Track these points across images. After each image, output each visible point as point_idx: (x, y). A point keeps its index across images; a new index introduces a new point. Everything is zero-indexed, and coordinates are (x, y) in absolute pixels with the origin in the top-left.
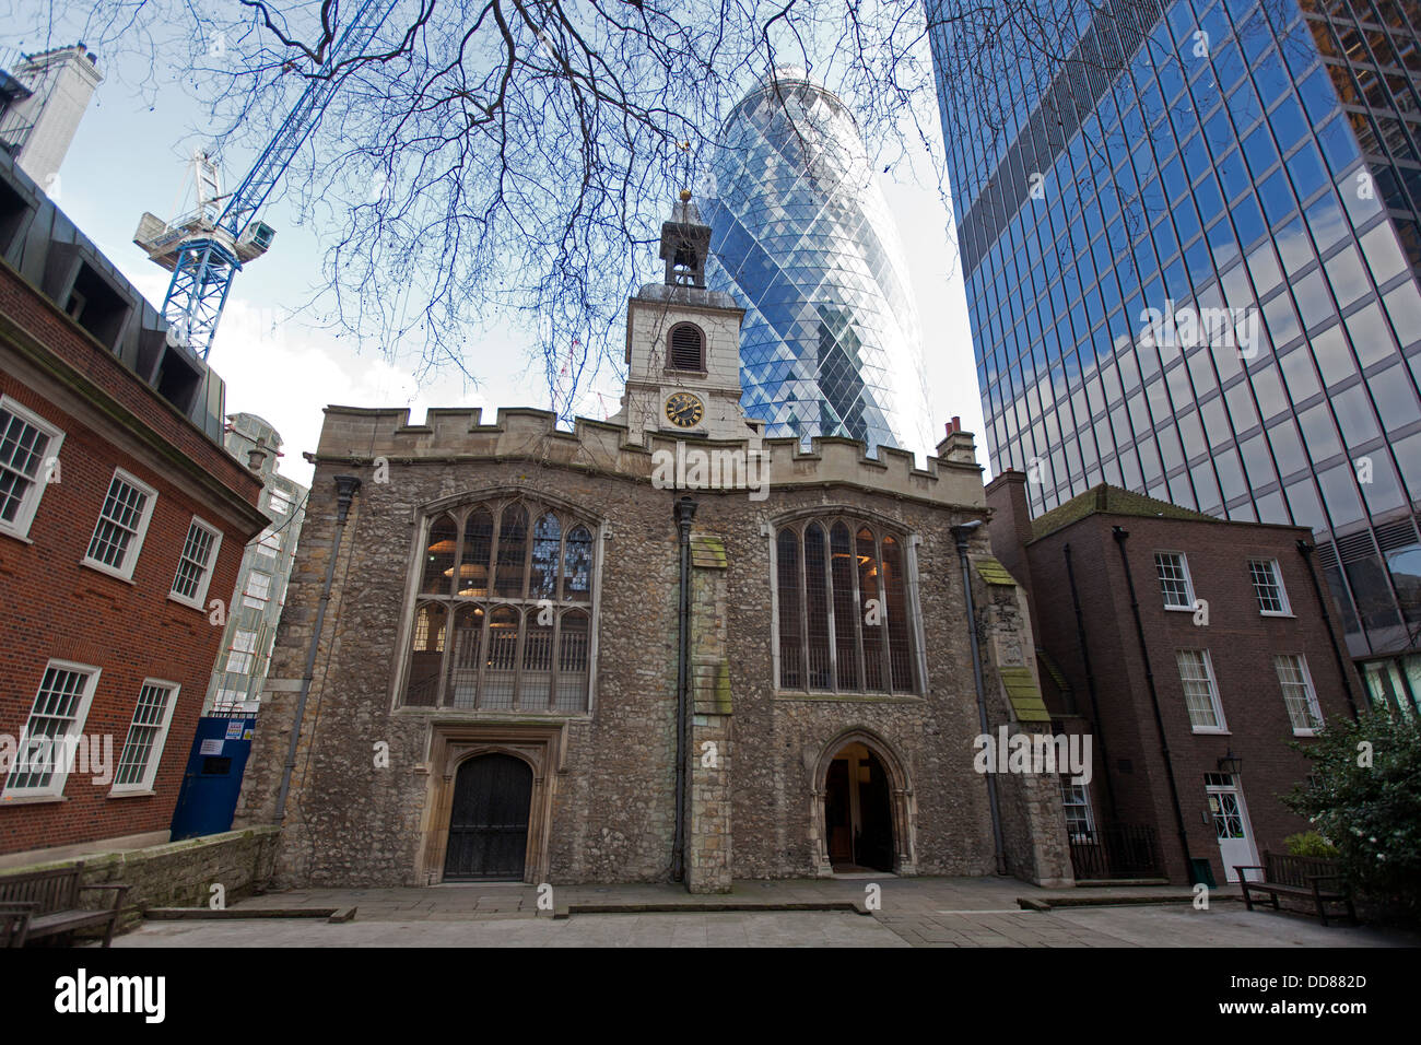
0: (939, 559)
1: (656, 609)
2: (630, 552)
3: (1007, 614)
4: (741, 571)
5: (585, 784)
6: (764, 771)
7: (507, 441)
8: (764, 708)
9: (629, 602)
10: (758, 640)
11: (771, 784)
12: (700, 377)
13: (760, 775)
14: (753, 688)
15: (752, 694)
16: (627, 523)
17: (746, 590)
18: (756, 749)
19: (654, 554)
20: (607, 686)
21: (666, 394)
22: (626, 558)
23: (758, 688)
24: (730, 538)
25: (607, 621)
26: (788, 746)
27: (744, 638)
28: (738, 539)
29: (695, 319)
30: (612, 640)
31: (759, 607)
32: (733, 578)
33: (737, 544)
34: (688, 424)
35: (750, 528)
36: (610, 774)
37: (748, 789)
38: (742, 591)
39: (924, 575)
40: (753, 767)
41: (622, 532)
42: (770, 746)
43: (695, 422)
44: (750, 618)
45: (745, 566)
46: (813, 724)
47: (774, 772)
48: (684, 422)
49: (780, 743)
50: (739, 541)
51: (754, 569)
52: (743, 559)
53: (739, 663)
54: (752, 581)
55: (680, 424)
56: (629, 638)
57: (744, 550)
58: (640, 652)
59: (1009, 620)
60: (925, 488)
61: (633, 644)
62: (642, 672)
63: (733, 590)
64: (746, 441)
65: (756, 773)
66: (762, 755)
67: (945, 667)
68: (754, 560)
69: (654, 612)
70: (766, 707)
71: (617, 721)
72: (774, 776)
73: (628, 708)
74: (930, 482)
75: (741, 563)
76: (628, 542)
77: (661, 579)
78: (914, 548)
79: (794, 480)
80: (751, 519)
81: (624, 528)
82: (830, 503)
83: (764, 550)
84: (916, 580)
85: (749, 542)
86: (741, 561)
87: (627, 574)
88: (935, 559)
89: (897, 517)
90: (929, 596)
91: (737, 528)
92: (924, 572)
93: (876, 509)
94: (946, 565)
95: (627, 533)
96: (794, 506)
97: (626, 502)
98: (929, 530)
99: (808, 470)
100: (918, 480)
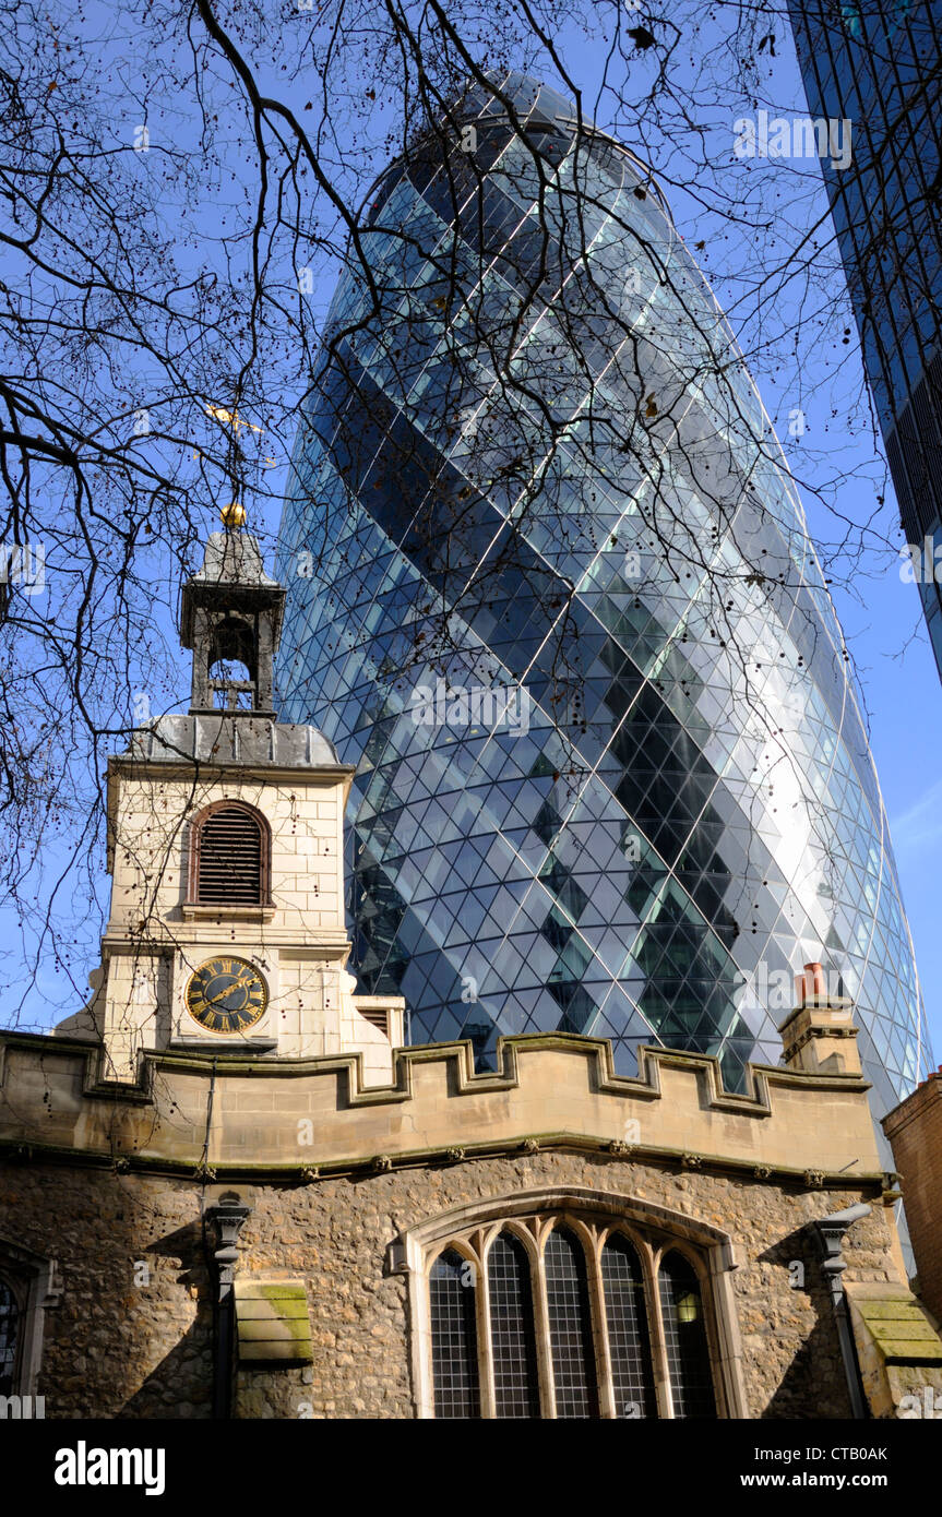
0: (786, 1300)
2: (104, 1334)
4: (348, 1359)
12: (260, 919)
16: (99, 1265)
21: (186, 963)
22: (93, 1351)
24: (325, 1281)
29: (249, 794)
34: (235, 1026)
39: (750, 1339)
43: (249, 1019)
45: (358, 1347)
48: (225, 1022)
50: (345, 1289)
51: (376, 1351)
52: (353, 1330)
54: (374, 1382)
55: (217, 1025)
57: (358, 1309)
60: (745, 1135)
64: (357, 1057)
68: (376, 1331)
74: (753, 1122)
75: (349, 1341)
76: (98, 1310)
77: (171, 1394)
78: (727, 1275)
79: (461, 1138)
80: (371, 1234)
81: (91, 1276)
82: (539, 1184)
83: (399, 1305)
84: (737, 1351)
85: (366, 1288)
86: (349, 1335)
87: (96, 1391)
88: (775, 1299)
89: (688, 1206)
90: (767, 1391)
91: (339, 1257)
92: (751, 1333)
93: (639, 1191)
94: (798, 1313)
95: (96, 1288)
96: (463, 1198)
97: (98, 1216)
98: (758, 1233)
99: (489, 1114)
100: (727, 1120)
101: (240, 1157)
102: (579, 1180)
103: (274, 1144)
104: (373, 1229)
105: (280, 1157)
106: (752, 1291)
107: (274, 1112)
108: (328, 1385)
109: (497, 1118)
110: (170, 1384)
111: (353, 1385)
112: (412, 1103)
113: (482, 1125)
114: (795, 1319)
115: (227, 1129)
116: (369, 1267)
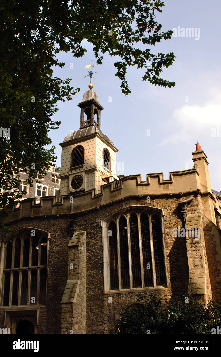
0: (175, 220)
1: (65, 263)
2: (57, 243)
3: (195, 243)
4: (93, 243)
5: (44, 330)
6: (101, 323)
7: (22, 212)
8: (101, 298)
9: (56, 263)
10: (99, 271)
11: (103, 328)
12: (82, 167)
13: (100, 325)
14: (97, 290)
15: (96, 293)
16: (56, 233)
17: (94, 251)
18: (98, 315)
19: (64, 243)
20: (50, 294)
21: (71, 178)
22: (56, 246)
23: (99, 290)
24: (89, 230)
25: (50, 270)
26: (109, 313)
27: (94, 270)
28: (92, 230)
29: (79, 144)
30: (51, 277)
31: (99, 257)
32: (90, 247)
33: (91, 233)
34: (78, 188)
35: (96, 224)
36: (51, 326)
37: (95, 330)
38: (93, 252)
39: (166, 230)
40: (98, 322)
41: (54, 237)
42: (103, 313)
43: (80, 186)
44: (95, 262)
45: (94, 241)
46: (119, 303)
47: (105, 324)
49: (106, 312)
50: (92, 231)
51: (97, 241)
52: (93, 238)
53: (92, 281)
55: (76, 188)
56: (56, 276)
57: (94, 235)
58: (60, 281)
59: (196, 246)
60: (168, 188)
61: (58, 278)
62: (61, 288)
63: (90, 251)
65: (98, 324)
66: (100, 317)
67: (176, 271)
68: (97, 238)
69: (64, 265)
70: (101, 297)
71: (53, 307)
72: (104, 325)
73: (56, 302)
74: (169, 185)
75: (93, 240)
76: (56, 240)
77: (66, 252)
78: (162, 218)
79: (112, 200)
80: (96, 221)
81: (55, 235)
82: (126, 206)
83: (101, 233)
84: (163, 232)
85: (95, 231)
86: (93, 239)
87: (56, 252)
88: (172, 221)
89: (155, 205)
90: (169, 239)
91: (91, 226)
92: (166, 228)
93: (145, 204)
94: (177, 223)
95: (56, 236)
96: (112, 212)
97: (56, 225)
98: (169, 208)
99: (117, 195)
100: (164, 186)
101: (76, 211)
102: (133, 204)
103: (81, 208)
104: (97, 220)
105: (82, 210)
106: (167, 220)
107: (81, 202)
108: (89, 248)
109: (118, 195)
110: (66, 250)
111: (93, 247)
112: (103, 196)
113: (116, 197)
114: (176, 224)
115: (74, 207)
116: (96, 227)
